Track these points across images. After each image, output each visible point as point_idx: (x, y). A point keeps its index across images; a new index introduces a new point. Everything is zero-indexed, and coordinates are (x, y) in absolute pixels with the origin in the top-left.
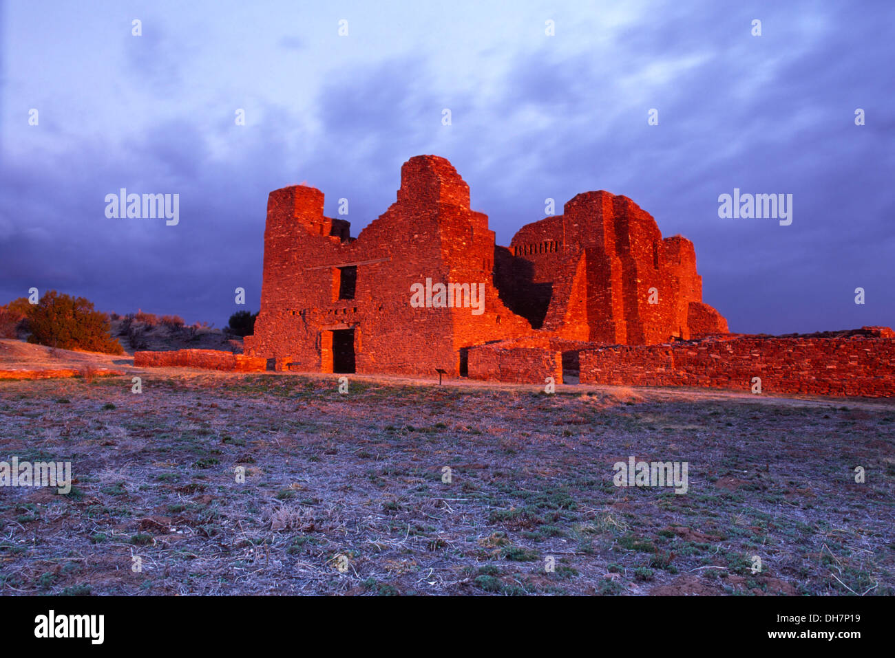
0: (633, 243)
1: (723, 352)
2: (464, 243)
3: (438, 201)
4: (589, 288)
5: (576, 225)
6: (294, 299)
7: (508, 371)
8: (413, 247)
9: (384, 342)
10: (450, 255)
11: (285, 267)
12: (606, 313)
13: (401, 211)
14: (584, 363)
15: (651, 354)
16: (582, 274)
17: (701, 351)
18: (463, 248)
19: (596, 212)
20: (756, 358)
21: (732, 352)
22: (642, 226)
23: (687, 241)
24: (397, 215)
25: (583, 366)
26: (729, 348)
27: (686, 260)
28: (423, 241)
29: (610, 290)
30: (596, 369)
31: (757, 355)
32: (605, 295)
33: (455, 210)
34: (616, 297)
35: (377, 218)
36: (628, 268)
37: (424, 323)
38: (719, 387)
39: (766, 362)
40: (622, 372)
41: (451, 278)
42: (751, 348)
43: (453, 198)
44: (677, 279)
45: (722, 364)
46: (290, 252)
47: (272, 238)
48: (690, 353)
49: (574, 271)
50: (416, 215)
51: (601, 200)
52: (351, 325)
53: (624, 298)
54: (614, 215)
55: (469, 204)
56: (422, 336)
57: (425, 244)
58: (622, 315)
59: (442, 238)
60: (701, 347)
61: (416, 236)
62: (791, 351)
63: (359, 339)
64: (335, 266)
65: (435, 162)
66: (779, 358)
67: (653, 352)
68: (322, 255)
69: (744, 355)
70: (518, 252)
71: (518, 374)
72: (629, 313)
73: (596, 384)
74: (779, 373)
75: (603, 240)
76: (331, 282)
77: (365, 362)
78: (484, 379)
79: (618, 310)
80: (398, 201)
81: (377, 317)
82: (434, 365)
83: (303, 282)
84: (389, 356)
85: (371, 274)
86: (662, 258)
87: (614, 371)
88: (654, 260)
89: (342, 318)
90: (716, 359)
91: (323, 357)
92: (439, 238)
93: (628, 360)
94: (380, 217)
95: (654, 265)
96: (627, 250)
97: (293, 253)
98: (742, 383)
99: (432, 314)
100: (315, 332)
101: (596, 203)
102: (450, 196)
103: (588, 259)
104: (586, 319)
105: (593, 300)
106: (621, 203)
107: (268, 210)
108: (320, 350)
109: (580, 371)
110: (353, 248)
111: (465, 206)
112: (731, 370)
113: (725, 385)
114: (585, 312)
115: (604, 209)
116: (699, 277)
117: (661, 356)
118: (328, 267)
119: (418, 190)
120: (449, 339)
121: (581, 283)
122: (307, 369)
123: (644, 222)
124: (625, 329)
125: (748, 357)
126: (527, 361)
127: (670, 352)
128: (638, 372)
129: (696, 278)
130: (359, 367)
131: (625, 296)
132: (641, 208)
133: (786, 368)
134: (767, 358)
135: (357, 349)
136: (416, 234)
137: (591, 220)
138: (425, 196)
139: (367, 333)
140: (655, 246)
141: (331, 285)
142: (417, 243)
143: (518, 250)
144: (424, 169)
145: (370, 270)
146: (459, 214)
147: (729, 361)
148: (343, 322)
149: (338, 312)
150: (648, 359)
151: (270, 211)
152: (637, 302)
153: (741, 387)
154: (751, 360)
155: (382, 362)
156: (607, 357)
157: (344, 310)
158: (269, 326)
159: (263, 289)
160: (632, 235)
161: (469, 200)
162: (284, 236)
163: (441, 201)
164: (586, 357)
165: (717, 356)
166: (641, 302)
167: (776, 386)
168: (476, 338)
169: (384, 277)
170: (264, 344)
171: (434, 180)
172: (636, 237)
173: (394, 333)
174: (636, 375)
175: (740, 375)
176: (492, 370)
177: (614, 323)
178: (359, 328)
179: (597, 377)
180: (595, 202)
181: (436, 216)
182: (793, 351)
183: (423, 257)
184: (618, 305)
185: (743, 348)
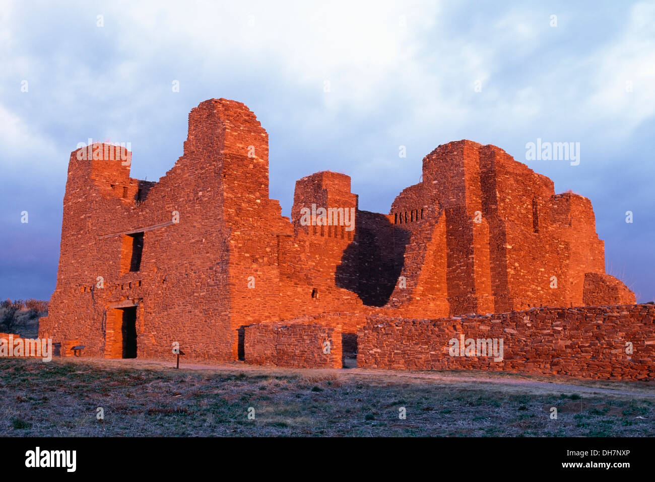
0: (503, 200)
1: (519, 325)
2: (259, 201)
3: (222, 152)
4: (449, 257)
5: (435, 182)
6: (86, 273)
7: (285, 353)
8: (197, 207)
9: (165, 321)
10: (237, 215)
11: (79, 236)
12: (467, 286)
13: (187, 166)
14: (362, 342)
15: (436, 329)
16: (441, 240)
17: (495, 324)
18: (256, 207)
19: (456, 166)
20: (559, 332)
21: (529, 325)
22: (517, 181)
23: (581, 198)
24: (183, 170)
25: (361, 346)
26: (526, 320)
27: (580, 221)
28: (206, 199)
29: (473, 258)
30: (375, 350)
31: (560, 329)
32: (467, 265)
33: (245, 162)
34: (480, 266)
35: (164, 175)
36: (496, 231)
37: (203, 298)
38: (514, 371)
39: (571, 337)
40: (404, 352)
41: (232, 242)
42: (553, 320)
43: (243, 148)
44: (567, 244)
45: (519, 341)
46: (85, 218)
47: (70, 203)
48: (482, 327)
49: (429, 236)
50: (202, 168)
51: (462, 151)
52: (136, 301)
53: (491, 268)
54: (481, 169)
55: (267, 155)
56: (201, 312)
57: (209, 203)
58: (489, 289)
59: (225, 194)
60: (494, 319)
61: (200, 193)
62: (599, 322)
63: (141, 318)
64: (124, 233)
65: (223, 106)
66: (586, 332)
67: (438, 326)
68: (114, 221)
69: (545, 329)
70: (398, 220)
71: (293, 357)
72: (498, 287)
73: (374, 368)
74: (586, 352)
75: (464, 197)
76: (119, 252)
77: (145, 344)
78: (260, 363)
79: (483, 283)
80: (185, 155)
81: (160, 292)
82: (211, 346)
83: (95, 253)
84: (170, 337)
85: (157, 241)
86: (545, 219)
87: (396, 351)
88: (534, 222)
89: (128, 294)
90: (512, 335)
91: (107, 340)
92: (222, 195)
93: (410, 338)
94: (167, 173)
95: (534, 227)
96: (494, 209)
97: (88, 219)
98: (542, 366)
99: (211, 286)
100: (102, 310)
101: (457, 155)
102: (238, 145)
103: (448, 222)
104: (446, 294)
105: (454, 271)
106: (489, 153)
107: (69, 172)
108: (105, 332)
109: (358, 353)
110: (142, 211)
111: (262, 158)
112: (529, 348)
113: (522, 368)
114: (444, 286)
115: (466, 161)
116: (601, 242)
117: (447, 331)
118: (118, 234)
119: (204, 139)
120: (226, 315)
121: (439, 250)
122: (92, 354)
123: (520, 176)
124: (492, 305)
125: (549, 331)
126: (304, 340)
127: (458, 327)
128: (421, 353)
129: (596, 244)
130: (140, 351)
131: (492, 265)
132: (515, 159)
133: (595, 345)
134: (572, 332)
135: (138, 329)
136: (200, 191)
137: (452, 175)
138: (210, 146)
139: (149, 310)
140: (534, 204)
141: (120, 256)
142: (201, 202)
143: (398, 217)
144: (210, 115)
145: (157, 236)
146: (251, 166)
147: (526, 336)
148: (128, 299)
149: (124, 287)
150: (434, 336)
151: (70, 173)
152: (507, 272)
153: (540, 371)
154: (552, 335)
155: (162, 344)
156: (387, 334)
157: (130, 283)
158: (62, 305)
159: (60, 262)
160: (501, 191)
161: (267, 150)
162: (80, 200)
163: (226, 151)
164: (365, 334)
165: (512, 331)
166: (512, 272)
167: (582, 370)
168: (267, 314)
169: (169, 244)
170: (56, 325)
171: (219, 127)
172: (508, 194)
173: (174, 310)
174: (420, 356)
175: (539, 355)
176: (268, 352)
177: (476, 299)
178: (142, 305)
179: (376, 358)
180: (455, 153)
181: (220, 169)
182: (603, 322)
183: (207, 219)
184: (483, 277)
185: (543, 320)
